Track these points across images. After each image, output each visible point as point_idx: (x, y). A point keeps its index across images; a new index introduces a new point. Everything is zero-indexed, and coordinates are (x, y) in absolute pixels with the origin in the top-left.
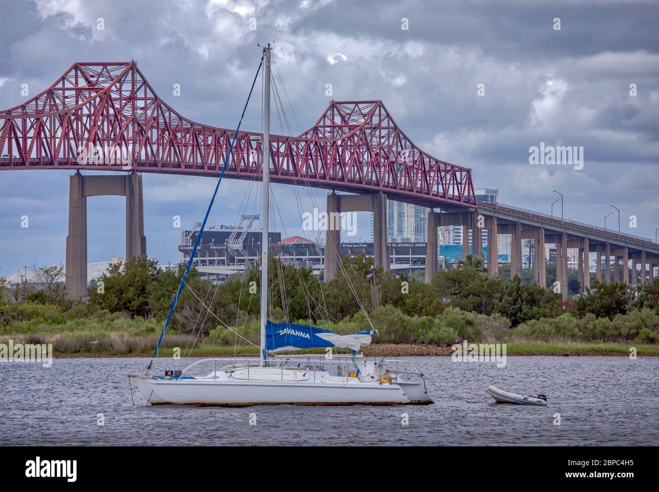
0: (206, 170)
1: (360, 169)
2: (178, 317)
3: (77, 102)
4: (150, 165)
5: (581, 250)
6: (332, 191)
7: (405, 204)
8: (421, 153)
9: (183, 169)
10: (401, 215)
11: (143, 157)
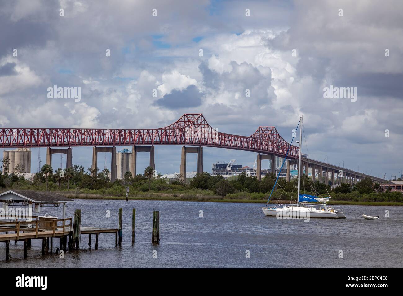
0: (222, 146)
1: (268, 147)
2: (217, 190)
3: (185, 125)
4: (205, 144)
5: (332, 173)
6: (259, 153)
7: (280, 157)
8: (286, 142)
9: (215, 146)
10: (278, 161)
11: (203, 142)
